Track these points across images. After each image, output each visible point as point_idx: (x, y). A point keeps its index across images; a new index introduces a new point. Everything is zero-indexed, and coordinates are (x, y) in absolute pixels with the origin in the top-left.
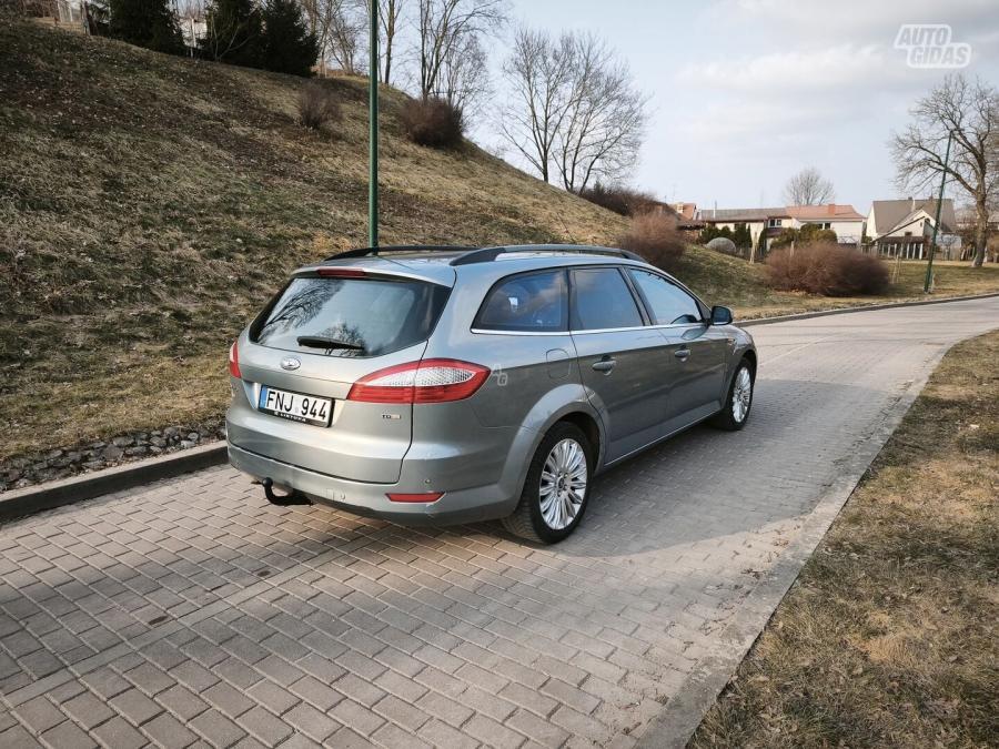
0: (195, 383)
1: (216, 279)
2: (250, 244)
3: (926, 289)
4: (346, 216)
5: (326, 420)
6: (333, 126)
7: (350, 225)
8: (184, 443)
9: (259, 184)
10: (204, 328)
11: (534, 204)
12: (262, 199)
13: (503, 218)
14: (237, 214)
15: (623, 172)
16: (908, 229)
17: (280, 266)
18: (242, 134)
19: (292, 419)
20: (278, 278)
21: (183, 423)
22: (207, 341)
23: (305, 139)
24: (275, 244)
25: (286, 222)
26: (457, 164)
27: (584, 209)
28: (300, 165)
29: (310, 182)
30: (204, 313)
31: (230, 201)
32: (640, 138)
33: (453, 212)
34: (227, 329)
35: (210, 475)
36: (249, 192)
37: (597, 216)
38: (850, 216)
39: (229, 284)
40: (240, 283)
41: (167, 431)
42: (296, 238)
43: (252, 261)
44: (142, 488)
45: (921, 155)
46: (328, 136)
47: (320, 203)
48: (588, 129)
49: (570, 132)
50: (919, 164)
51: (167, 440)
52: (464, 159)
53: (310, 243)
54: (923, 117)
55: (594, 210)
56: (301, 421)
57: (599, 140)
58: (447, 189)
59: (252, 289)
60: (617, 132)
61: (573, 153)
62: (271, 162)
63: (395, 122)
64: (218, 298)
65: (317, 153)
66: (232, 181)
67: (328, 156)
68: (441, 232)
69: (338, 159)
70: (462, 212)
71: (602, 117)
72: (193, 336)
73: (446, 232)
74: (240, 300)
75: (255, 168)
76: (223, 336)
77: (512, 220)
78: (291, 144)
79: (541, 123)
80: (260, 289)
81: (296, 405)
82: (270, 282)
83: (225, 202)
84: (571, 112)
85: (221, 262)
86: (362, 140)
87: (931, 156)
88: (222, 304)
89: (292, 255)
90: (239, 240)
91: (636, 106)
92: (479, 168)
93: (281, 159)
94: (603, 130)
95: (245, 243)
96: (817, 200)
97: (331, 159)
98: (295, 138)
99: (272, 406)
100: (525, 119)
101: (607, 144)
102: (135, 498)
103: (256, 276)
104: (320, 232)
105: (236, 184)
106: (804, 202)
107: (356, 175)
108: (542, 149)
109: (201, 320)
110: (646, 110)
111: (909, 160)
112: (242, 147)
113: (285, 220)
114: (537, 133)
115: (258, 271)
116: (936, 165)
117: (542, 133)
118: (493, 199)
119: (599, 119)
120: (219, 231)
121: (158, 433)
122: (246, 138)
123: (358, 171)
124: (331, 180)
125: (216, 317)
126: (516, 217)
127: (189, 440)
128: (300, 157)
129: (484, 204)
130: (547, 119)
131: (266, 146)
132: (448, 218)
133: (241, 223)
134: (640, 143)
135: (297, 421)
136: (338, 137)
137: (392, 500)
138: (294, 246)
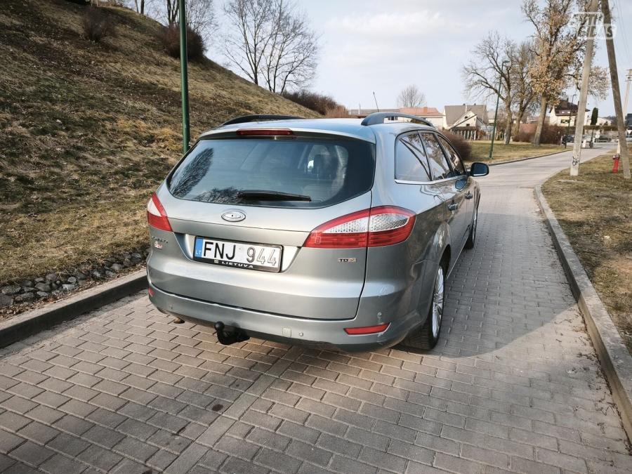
0: (56, 234)
1: (47, 151)
2: (68, 125)
3: (491, 156)
4: (136, 105)
5: (277, 266)
6: (111, 41)
7: (140, 112)
8: (66, 286)
9: (63, 79)
10: (47, 189)
11: (259, 101)
12: (69, 91)
13: (242, 110)
14: (53, 102)
15: (307, 83)
16: (467, 122)
17: (96, 141)
18: (41, 43)
19: (236, 266)
20: (97, 150)
21: (61, 270)
22: (53, 201)
23: (91, 49)
24: (88, 124)
25: (92, 109)
26: (203, 72)
27: (290, 105)
28: (90, 67)
29: (101, 80)
30: (44, 178)
31: (45, 91)
32: (316, 61)
33: (208, 104)
34: (67, 190)
35: (106, 314)
36: (58, 85)
37: (300, 111)
38: (436, 115)
39: (58, 155)
40: (67, 153)
41: (49, 277)
42: (103, 120)
43: (73, 137)
44: (49, 333)
45: (477, 78)
46: (107, 48)
47: (113, 95)
48: (283, 53)
49: (271, 55)
50: (476, 83)
51: (51, 285)
52: (208, 69)
53: (115, 124)
54: (478, 55)
55: (296, 106)
56: (247, 268)
57: (291, 61)
58: (200, 89)
59: (78, 158)
60: (301, 57)
61: (274, 69)
62: (68, 64)
63: (154, 41)
64: (53, 166)
65: (102, 59)
66: (41, 77)
67: (111, 62)
68: (205, 118)
69: (119, 65)
70: (214, 105)
71: (291, 46)
72: (40, 196)
73: (208, 118)
74: (70, 167)
75: (57, 68)
76: (64, 195)
77: (248, 111)
78: (80, 52)
79: (252, 48)
80: (85, 158)
81: (242, 253)
82: (91, 153)
83: (40, 92)
84: (271, 42)
85: (48, 137)
86: (133, 52)
87: (482, 78)
88: (57, 170)
89: (103, 132)
90: (58, 121)
91: (312, 40)
92: (218, 76)
93: (76, 63)
94: (293, 55)
95: (64, 123)
96: (416, 105)
97: (113, 64)
98: (83, 48)
99: (210, 255)
100: (241, 45)
101: (295, 64)
102: (47, 343)
103: (79, 149)
104: (120, 116)
105: (45, 79)
106: (409, 105)
107: (135, 77)
108: (253, 66)
109: (42, 183)
110: (319, 43)
111: (470, 80)
112: (43, 52)
113: (91, 107)
114: (249, 55)
115: (79, 145)
116: (485, 84)
117: (253, 55)
118: (232, 97)
119: (290, 47)
120: (41, 114)
121: (42, 279)
122: (45, 45)
123: (135, 74)
124: (117, 79)
125: (54, 181)
126: (250, 109)
127: (69, 283)
128: (90, 62)
129: (228, 100)
130: (256, 45)
131: (62, 53)
132: (206, 108)
133: (57, 108)
134: (317, 64)
135: (243, 268)
136: (115, 49)
137: (348, 333)
138: (104, 126)
